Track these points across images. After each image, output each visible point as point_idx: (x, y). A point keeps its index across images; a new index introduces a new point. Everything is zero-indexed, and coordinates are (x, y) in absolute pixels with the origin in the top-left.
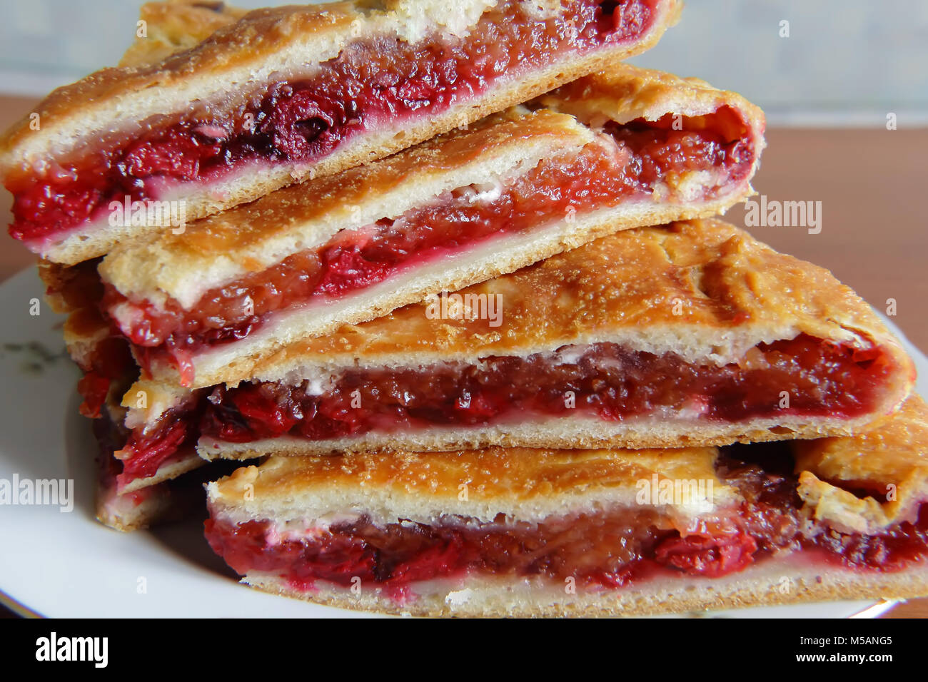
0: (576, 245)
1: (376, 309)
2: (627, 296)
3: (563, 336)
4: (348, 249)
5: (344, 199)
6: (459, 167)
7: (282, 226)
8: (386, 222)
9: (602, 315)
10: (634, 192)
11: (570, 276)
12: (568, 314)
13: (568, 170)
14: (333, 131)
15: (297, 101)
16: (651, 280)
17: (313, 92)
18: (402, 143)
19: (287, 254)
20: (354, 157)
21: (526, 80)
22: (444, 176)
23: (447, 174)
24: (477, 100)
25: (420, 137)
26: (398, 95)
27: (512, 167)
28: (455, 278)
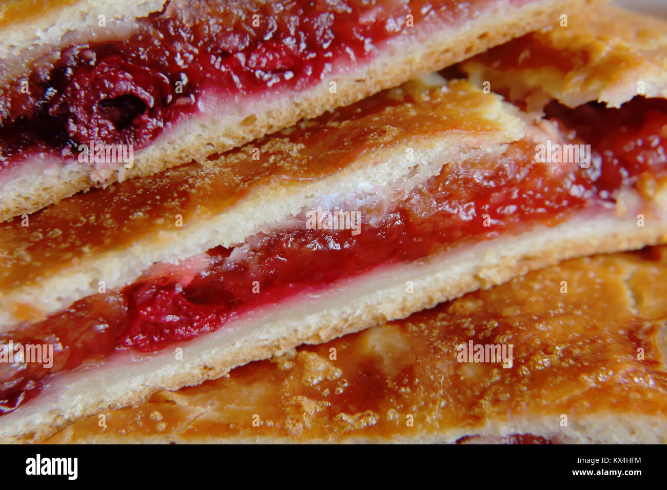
0: (498, 280)
1: (206, 367)
2: (560, 368)
3: (465, 422)
4: (165, 289)
5: (160, 221)
6: (325, 177)
7: (71, 259)
8: (220, 251)
9: (522, 394)
10: (586, 205)
11: (483, 330)
12: (475, 389)
13: (485, 178)
14: (152, 113)
15: (102, 72)
16: (600, 341)
17: (126, 61)
18: (251, 131)
19: (77, 297)
20: (182, 151)
21: (434, 42)
22: (304, 190)
23: (308, 187)
24: (361, 71)
25: (278, 123)
26: (247, 64)
27: (404, 176)
28: (321, 326)
